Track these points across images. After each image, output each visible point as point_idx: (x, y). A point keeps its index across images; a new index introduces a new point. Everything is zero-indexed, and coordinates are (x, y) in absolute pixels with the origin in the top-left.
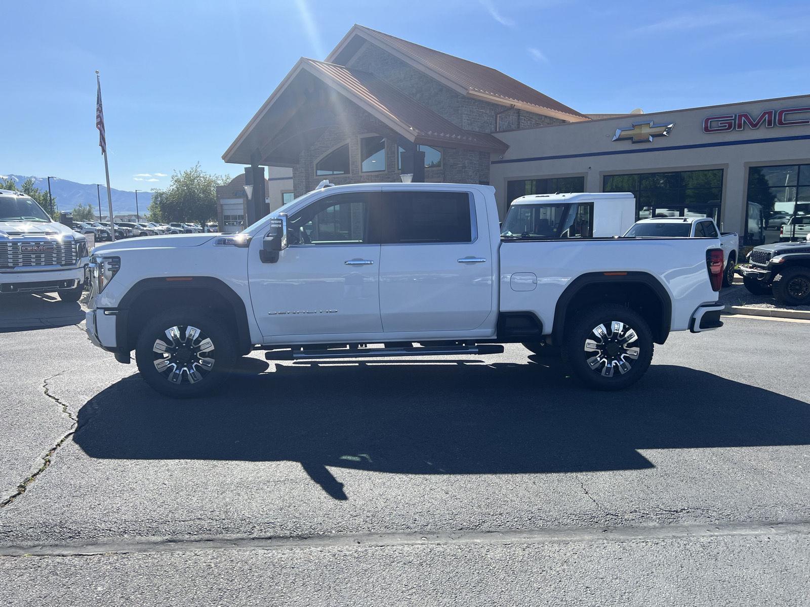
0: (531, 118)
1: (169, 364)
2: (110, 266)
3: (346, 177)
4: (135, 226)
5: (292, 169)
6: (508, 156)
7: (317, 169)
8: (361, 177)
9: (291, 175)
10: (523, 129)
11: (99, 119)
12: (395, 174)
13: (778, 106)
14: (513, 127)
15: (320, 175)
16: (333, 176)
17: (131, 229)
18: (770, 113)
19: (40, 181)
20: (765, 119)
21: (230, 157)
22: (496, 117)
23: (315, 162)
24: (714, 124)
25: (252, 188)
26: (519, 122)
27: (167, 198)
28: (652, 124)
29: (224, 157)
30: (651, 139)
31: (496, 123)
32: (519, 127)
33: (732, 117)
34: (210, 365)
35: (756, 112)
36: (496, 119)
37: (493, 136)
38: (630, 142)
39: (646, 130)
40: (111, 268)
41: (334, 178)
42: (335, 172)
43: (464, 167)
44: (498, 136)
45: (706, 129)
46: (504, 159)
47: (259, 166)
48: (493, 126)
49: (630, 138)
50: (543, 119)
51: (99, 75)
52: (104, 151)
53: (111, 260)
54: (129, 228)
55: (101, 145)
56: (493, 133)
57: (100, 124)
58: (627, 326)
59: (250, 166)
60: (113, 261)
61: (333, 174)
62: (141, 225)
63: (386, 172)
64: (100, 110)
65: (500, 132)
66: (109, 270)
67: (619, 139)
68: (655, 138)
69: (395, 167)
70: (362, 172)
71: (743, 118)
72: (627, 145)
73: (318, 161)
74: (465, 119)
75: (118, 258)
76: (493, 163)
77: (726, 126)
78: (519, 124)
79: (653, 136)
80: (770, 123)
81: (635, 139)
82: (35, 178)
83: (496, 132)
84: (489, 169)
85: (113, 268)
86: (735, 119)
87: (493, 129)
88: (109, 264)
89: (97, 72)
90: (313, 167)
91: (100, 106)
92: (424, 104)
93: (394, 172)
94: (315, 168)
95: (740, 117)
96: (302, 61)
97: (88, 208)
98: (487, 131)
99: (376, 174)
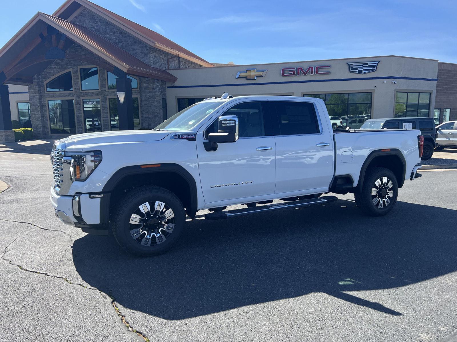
0: (185, 63)
1: (142, 232)
2: (93, 158)
3: (70, 93)
5: (28, 86)
6: (177, 84)
7: (47, 87)
8: (81, 93)
9: (28, 91)
10: (182, 69)
12: (106, 92)
13: (315, 65)
14: (177, 67)
15: (50, 91)
18: (312, 68)
20: (310, 70)
22: (168, 61)
23: (45, 83)
24: (286, 72)
26: (180, 65)
28: (256, 70)
30: (256, 78)
31: (168, 64)
32: (179, 68)
33: (295, 69)
34: (171, 229)
35: (305, 67)
36: (168, 62)
37: (167, 72)
38: (245, 79)
39: (253, 74)
40: (93, 160)
41: (61, 93)
42: (61, 90)
43: (153, 89)
44: (170, 72)
45: (283, 74)
46: (175, 86)
47: (5, 84)
48: (166, 66)
49: (245, 77)
50: (191, 64)
53: (93, 154)
56: (167, 70)
58: (389, 179)
60: (95, 155)
61: (60, 91)
63: (100, 90)
65: (170, 70)
66: (92, 161)
67: (239, 78)
68: (257, 78)
69: (106, 88)
70: (82, 90)
71: (300, 70)
72: (244, 81)
73: (48, 82)
74: (152, 61)
75: (100, 151)
76: (168, 87)
77: (292, 73)
78: (179, 66)
79: (258, 77)
80: (312, 73)
81: (248, 78)
83: (168, 69)
84: (166, 92)
85: (95, 160)
86: (296, 70)
87: (167, 68)
88: (92, 156)
90: (44, 86)
92: (124, 50)
93: (106, 90)
95: (299, 69)
96: (39, 14)
98: (164, 69)
99: (93, 91)
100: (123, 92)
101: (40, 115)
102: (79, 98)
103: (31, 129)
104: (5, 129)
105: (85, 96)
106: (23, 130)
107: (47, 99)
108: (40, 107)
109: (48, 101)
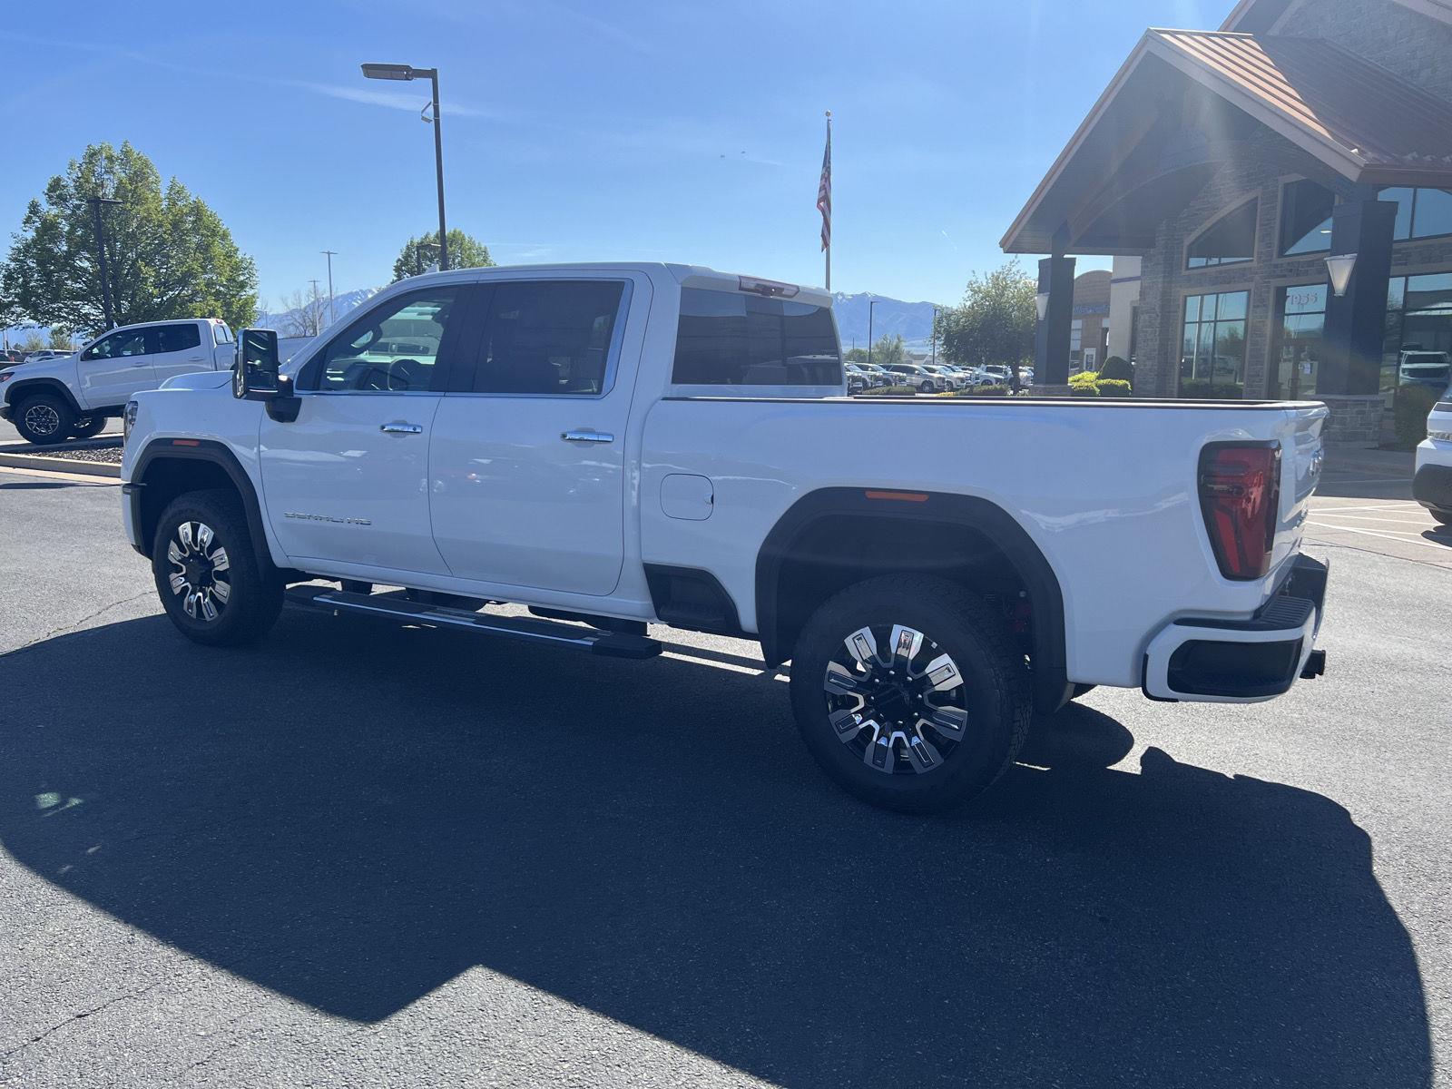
3: (1245, 270)
4: (915, 369)
5: (1140, 258)
7: (1190, 255)
8: (1274, 269)
9: (1139, 272)
11: (824, 191)
15: (1197, 268)
16: (1222, 268)
17: (905, 374)
19: (849, 300)
21: (1013, 244)
23: (1187, 242)
25: (1047, 298)
27: (957, 323)
29: (1002, 244)
41: (1221, 272)
42: (1224, 260)
47: (1066, 256)
51: (830, 118)
52: (826, 244)
54: (901, 374)
55: (823, 235)
57: (825, 200)
58: (934, 645)
59: (1050, 256)
62: (926, 369)
64: (826, 177)
70: (1281, 256)
73: (1194, 238)
82: (842, 294)
89: (828, 114)
90: (1182, 253)
91: (826, 170)
94: (1185, 252)
96: (1150, 36)
97: (895, 342)
99: (1306, 258)
100: (1347, 256)
101: (1158, 342)
102: (1266, 282)
103: (1124, 381)
104: (1047, 382)
105: (1285, 276)
106: (1099, 387)
107: (1184, 291)
108: (1159, 318)
109: (1186, 297)
